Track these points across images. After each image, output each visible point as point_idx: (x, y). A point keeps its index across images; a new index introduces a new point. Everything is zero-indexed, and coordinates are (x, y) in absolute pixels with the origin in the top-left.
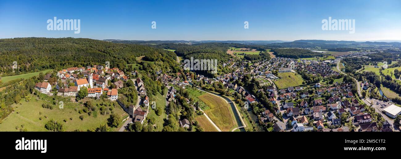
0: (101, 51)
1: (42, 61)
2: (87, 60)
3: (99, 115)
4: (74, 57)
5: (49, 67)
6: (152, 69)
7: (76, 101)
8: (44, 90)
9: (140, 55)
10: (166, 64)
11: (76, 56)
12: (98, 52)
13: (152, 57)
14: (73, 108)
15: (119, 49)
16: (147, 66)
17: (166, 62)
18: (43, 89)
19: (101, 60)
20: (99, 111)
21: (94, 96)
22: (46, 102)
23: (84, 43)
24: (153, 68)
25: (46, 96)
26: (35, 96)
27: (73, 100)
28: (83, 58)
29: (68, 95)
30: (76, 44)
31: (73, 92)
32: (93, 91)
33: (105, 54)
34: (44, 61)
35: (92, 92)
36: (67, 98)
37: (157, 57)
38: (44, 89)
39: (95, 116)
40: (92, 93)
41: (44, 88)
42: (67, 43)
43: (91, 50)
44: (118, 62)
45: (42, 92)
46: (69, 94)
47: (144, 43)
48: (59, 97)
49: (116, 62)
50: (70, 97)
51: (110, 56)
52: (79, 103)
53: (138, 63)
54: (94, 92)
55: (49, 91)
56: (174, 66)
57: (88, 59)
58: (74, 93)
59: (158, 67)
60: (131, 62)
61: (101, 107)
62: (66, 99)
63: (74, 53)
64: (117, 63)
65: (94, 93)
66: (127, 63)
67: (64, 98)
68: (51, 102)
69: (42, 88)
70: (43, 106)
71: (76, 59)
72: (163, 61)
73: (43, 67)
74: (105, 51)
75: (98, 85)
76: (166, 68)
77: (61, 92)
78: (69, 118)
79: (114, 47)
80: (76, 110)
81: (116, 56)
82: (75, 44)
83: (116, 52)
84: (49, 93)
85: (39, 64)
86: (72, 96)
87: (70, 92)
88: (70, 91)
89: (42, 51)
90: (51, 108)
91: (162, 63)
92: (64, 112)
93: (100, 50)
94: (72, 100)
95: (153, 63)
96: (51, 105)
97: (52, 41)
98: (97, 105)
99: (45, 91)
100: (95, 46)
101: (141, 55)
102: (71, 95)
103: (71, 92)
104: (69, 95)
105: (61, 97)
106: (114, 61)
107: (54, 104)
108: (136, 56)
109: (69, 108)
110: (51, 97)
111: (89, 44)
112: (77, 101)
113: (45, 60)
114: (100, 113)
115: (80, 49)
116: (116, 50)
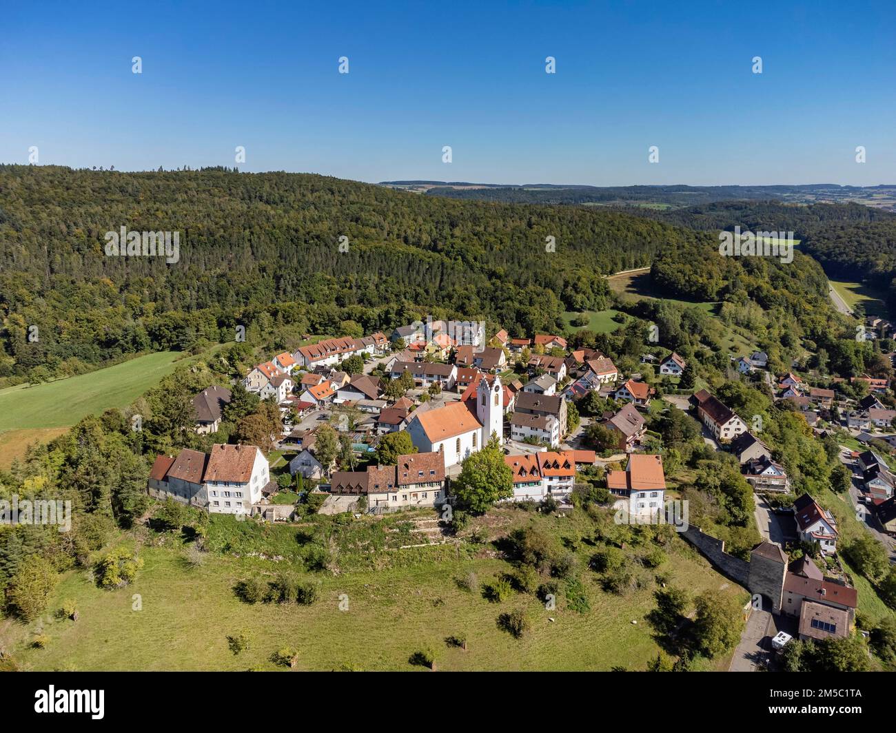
0: (418, 245)
1: (84, 309)
2: (354, 290)
3: (598, 599)
4: (278, 278)
5: (145, 339)
6: (705, 341)
7: (445, 533)
8: (228, 494)
9: (616, 264)
10: (782, 321)
11: (282, 272)
12: (402, 248)
13: (694, 278)
14: (442, 575)
15: (509, 229)
16: (682, 326)
17: (782, 309)
18: (221, 488)
19: (427, 292)
20: (589, 578)
21: (537, 493)
22: (260, 566)
23: (310, 197)
24: (713, 337)
25: (250, 529)
26: (161, 539)
27: (429, 527)
28: (329, 282)
29: (391, 504)
30: (267, 202)
31: (421, 484)
32: (528, 469)
33: (447, 260)
34: (93, 305)
35: (527, 477)
36: (386, 523)
37: (725, 278)
38: (232, 489)
39: (579, 604)
40: (527, 483)
41: (226, 483)
42: (216, 199)
43: (366, 237)
44: (521, 303)
45: (213, 509)
46: (400, 498)
47: (601, 199)
48: (336, 519)
49: (509, 298)
50: (405, 517)
51: (472, 268)
52: (465, 543)
53: (624, 309)
54: (536, 477)
55: (259, 496)
56: (831, 337)
57: (359, 287)
58: (427, 488)
59: (735, 331)
60: (588, 304)
61: (591, 551)
62: (386, 530)
63: (273, 253)
64: (517, 305)
65: (537, 483)
66: (563, 307)
67: (373, 526)
68: (294, 561)
69: (215, 483)
70: (243, 593)
71: (289, 288)
72: (764, 303)
73: (109, 343)
74: (440, 245)
75: (527, 431)
76: (785, 341)
77: (343, 493)
78: (441, 637)
79: (475, 220)
80: (462, 585)
81: (501, 270)
82: (261, 206)
83: (497, 247)
84: (264, 508)
85: (62, 323)
86: (414, 509)
87: (406, 486)
88: (402, 479)
89: (69, 248)
90: (304, 597)
91: (756, 313)
92: (395, 610)
93: (411, 239)
94: (423, 530)
95: (705, 307)
96: (299, 578)
97: (122, 190)
98: (568, 543)
99: (233, 500)
100: (376, 218)
101: (620, 265)
102: (412, 502)
103: (413, 488)
104: (400, 502)
105: (349, 522)
106: (499, 293)
107: (317, 565)
108: (599, 270)
109: (419, 578)
110: (279, 529)
111: (342, 204)
112: (449, 529)
113: (99, 300)
114: (597, 587)
115: (302, 231)
116: (492, 239)
